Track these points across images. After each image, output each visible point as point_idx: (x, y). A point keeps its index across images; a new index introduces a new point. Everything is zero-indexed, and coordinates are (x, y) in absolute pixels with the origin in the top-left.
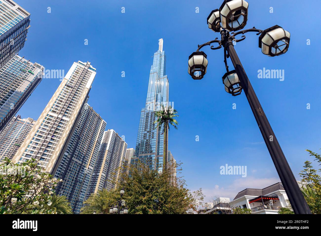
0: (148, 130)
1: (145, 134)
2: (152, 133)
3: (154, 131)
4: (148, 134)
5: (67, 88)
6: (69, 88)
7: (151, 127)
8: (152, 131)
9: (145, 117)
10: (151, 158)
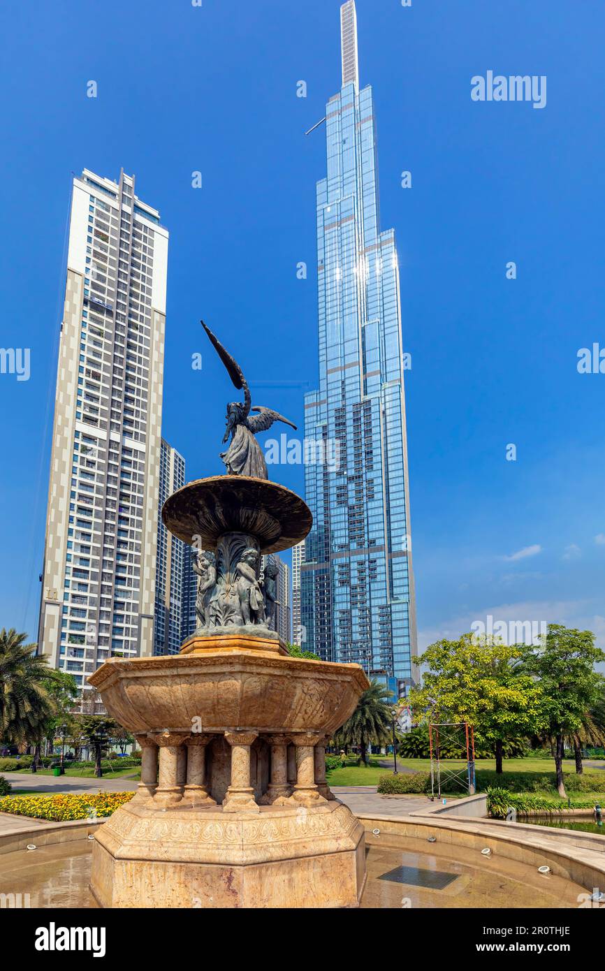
0: (352, 473)
1: (339, 488)
2: (364, 483)
3: (370, 475)
4: (352, 486)
7: (358, 462)
8: (364, 476)
9: (332, 427)
10: (372, 562)
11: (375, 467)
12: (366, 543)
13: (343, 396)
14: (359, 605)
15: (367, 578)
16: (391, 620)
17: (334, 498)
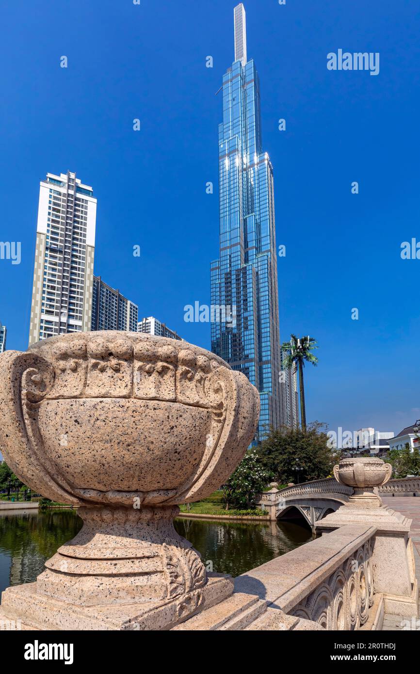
2: (242, 320)
3: (246, 314)
5: (51, 256)
6: (55, 255)
7: (238, 306)
9: (223, 285)
10: (246, 369)
11: (249, 309)
13: (230, 265)
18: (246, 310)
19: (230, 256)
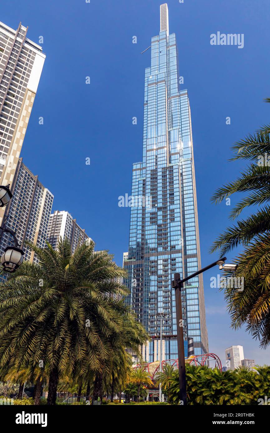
0: (160, 205)
1: (152, 214)
2: (168, 212)
3: (172, 207)
4: (160, 213)
7: (164, 199)
8: (168, 208)
9: (149, 179)
10: (173, 260)
11: (175, 202)
12: (169, 248)
13: (156, 163)
14: (163, 289)
15: (169, 270)
16: (186, 299)
17: (148, 219)
18: (172, 203)
19: (156, 156)
